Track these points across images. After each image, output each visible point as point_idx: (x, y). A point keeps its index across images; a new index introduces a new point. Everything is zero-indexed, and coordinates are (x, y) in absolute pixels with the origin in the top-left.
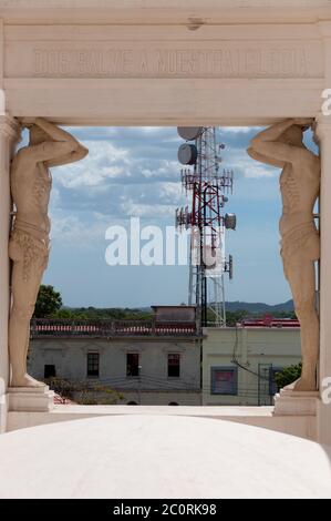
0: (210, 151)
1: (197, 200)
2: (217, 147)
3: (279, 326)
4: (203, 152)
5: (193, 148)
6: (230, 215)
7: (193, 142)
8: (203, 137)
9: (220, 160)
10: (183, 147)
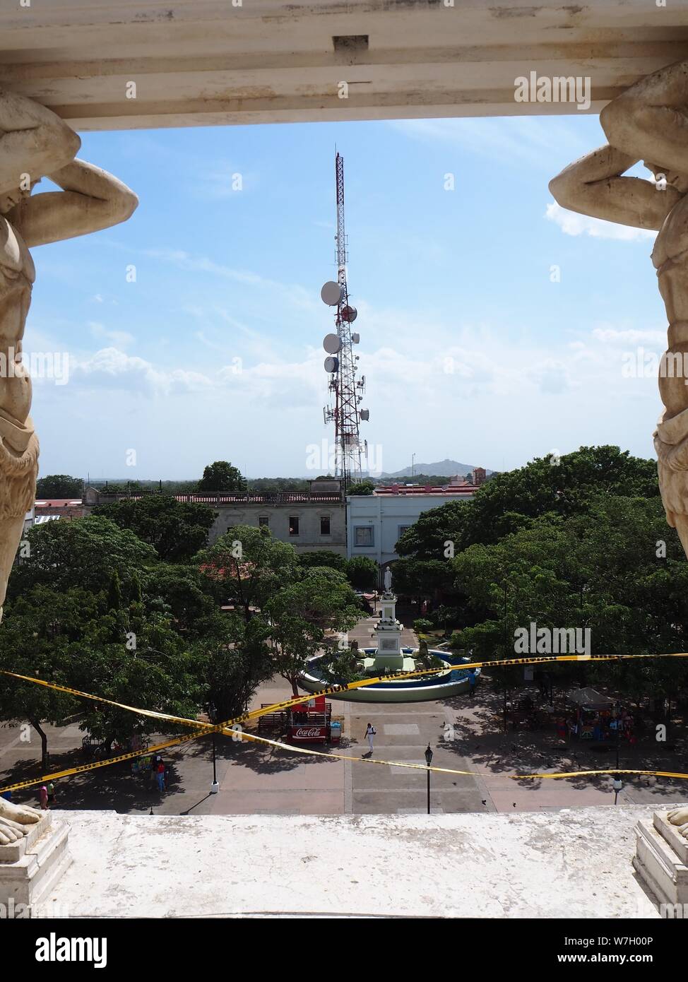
0: (348, 362)
1: (339, 399)
2: (354, 358)
3: (404, 493)
4: (343, 363)
5: (336, 360)
6: (364, 409)
7: (335, 355)
8: (343, 352)
9: (356, 368)
10: (328, 359)
